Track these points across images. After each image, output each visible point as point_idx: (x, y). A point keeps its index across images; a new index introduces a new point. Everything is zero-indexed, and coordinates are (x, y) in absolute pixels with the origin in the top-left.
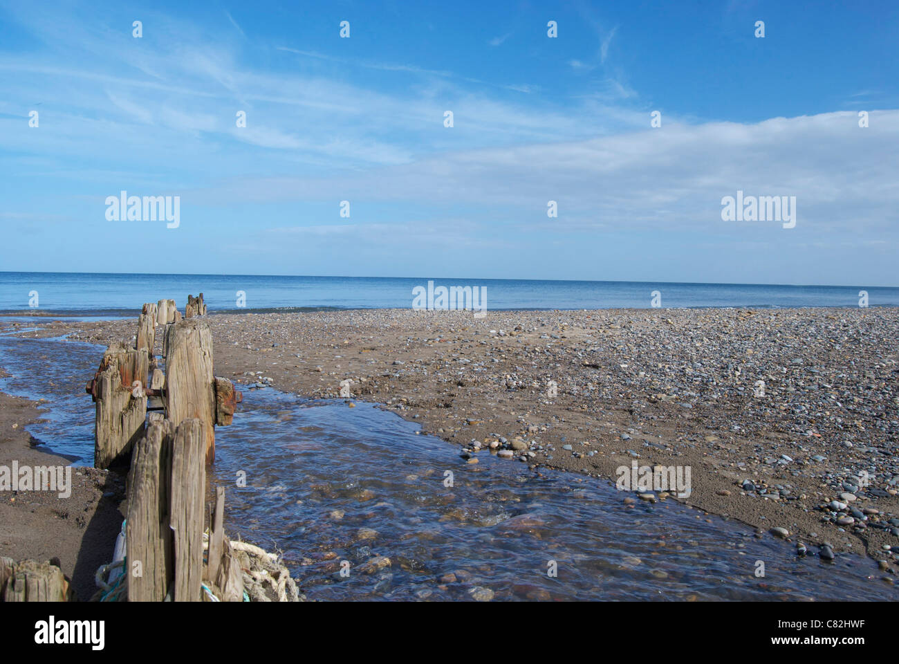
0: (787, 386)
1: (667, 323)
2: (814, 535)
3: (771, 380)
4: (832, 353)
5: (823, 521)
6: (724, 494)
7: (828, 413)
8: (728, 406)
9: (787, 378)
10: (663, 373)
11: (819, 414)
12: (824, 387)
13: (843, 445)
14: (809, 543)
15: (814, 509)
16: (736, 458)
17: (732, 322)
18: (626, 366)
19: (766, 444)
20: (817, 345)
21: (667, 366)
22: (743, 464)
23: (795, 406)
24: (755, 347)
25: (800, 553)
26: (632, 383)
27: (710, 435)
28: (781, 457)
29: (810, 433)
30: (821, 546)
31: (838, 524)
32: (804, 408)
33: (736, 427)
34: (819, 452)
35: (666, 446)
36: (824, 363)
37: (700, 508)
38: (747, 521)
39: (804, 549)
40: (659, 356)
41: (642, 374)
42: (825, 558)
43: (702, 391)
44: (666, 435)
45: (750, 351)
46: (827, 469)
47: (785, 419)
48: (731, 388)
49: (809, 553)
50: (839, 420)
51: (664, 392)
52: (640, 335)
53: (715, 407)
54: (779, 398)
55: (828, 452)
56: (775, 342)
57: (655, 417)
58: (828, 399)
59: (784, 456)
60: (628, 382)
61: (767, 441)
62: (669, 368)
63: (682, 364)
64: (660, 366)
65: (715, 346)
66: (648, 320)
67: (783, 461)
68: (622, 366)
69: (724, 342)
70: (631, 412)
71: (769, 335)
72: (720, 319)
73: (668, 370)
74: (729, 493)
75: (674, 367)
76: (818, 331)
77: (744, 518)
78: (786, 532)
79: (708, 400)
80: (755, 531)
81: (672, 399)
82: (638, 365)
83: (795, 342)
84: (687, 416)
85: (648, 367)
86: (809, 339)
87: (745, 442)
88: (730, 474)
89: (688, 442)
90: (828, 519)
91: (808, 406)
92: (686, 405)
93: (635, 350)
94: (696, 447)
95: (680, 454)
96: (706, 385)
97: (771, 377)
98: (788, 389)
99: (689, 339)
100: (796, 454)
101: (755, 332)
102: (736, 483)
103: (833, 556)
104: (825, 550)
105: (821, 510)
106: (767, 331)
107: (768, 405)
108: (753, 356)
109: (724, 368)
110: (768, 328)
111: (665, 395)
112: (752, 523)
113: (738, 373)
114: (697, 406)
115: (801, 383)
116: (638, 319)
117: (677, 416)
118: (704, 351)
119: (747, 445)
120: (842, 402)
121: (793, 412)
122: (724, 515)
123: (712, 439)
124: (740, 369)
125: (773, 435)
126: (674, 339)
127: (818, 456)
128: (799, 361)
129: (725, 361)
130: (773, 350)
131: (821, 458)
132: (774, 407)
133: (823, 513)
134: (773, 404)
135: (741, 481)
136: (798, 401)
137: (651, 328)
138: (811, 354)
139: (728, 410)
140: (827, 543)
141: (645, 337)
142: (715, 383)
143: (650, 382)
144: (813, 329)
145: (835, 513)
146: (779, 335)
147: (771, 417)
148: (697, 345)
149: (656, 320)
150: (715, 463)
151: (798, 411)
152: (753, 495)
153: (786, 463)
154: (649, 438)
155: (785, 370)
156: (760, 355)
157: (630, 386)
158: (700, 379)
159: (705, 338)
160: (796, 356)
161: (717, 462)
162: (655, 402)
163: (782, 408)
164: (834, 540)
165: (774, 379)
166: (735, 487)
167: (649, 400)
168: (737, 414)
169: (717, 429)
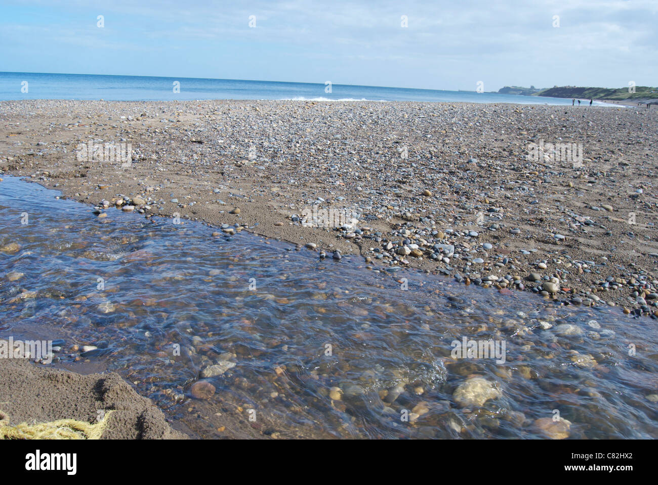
0: (328, 153)
1: (256, 110)
2: (331, 245)
3: (319, 149)
4: (360, 131)
5: (338, 237)
6: (279, 225)
7: (351, 170)
8: (288, 167)
9: (329, 147)
10: (248, 146)
11: (345, 171)
12: (351, 153)
13: (356, 190)
14: (328, 251)
15: (334, 230)
16: (289, 202)
17: (300, 110)
18: (223, 141)
19: (309, 191)
20: (351, 126)
21: (251, 141)
22: (293, 205)
23: (331, 166)
24: (312, 127)
25: (322, 257)
26: (226, 153)
27: (275, 187)
28: (318, 199)
29: (338, 183)
30: (335, 252)
31: (346, 238)
32: (336, 167)
33: (292, 181)
34: (341, 195)
35: (244, 196)
36: (354, 138)
37: (263, 235)
38: (292, 241)
39: (324, 254)
40: (246, 134)
41: (233, 147)
42: (336, 259)
43: (273, 157)
44: (245, 188)
45: (309, 130)
46: (345, 205)
47: (324, 174)
48: (293, 155)
49: (327, 257)
50: (357, 174)
51: (247, 159)
52: (235, 119)
53: (280, 168)
54: (322, 161)
55: (347, 195)
56: (326, 123)
57: (239, 177)
58: (352, 161)
59: (320, 198)
60: (223, 153)
61: (311, 189)
62: (253, 142)
63: (262, 139)
64: (246, 141)
65: (286, 127)
66: (242, 108)
67: (319, 202)
68: (219, 141)
69: (292, 124)
70: (222, 174)
71: (323, 119)
72: (293, 107)
73: (252, 144)
74: (282, 224)
75: (256, 141)
76: (354, 116)
77: (291, 239)
78: (314, 245)
79: (276, 164)
80: (296, 247)
81: (252, 164)
82: (231, 141)
83: (338, 123)
84: (261, 175)
85: (238, 142)
86: (348, 121)
87: (297, 190)
88: (285, 212)
89: (259, 192)
90: (340, 235)
91: (339, 165)
92: (261, 167)
93: (230, 130)
94: (264, 196)
95: (253, 201)
96: (276, 153)
97: (319, 147)
98: (329, 155)
99: (269, 122)
100: (327, 196)
101: (314, 116)
102: (287, 217)
103: (340, 257)
104: (336, 254)
105: (337, 230)
106: (322, 116)
107: (315, 166)
108: (310, 133)
109: (289, 142)
110: (323, 114)
111: (247, 161)
112: (295, 242)
113: (298, 145)
114: (268, 168)
115: (337, 151)
116: (235, 108)
117: (254, 175)
118: (278, 131)
119: (298, 192)
120: (360, 162)
121: (330, 170)
122: (278, 238)
123: (275, 190)
124: (300, 142)
125: (315, 185)
126: (259, 121)
127: (340, 197)
128: (339, 136)
129: (291, 137)
130: (324, 129)
131: (341, 198)
132: (318, 167)
133: (338, 232)
134: (317, 165)
135: (290, 216)
136: (334, 163)
137: (243, 114)
138: (347, 131)
139: (288, 170)
140: (338, 250)
141: (238, 120)
142: (282, 152)
143: (238, 152)
144: (351, 115)
145: (345, 232)
146: (329, 119)
147: (315, 174)
148: (274, 126)
149: (248, 108)
150: (275, 205)
151: (333, 169)
152: (298, 224)
153: (320, 202)
154: (232, 191)
155: (329, 142)
156: (315, 133)
157: (224, 155)
158: (272, 149)
159: (280, 121)
160: (337, 133)
161: (277, 204)
162: (240, 166)
163: (324, 167)
164: (342, 248)
165: (321, 148)
166: (287, 220)
167: (236, 165)
168: (294, 172)
169: (280, 182)
